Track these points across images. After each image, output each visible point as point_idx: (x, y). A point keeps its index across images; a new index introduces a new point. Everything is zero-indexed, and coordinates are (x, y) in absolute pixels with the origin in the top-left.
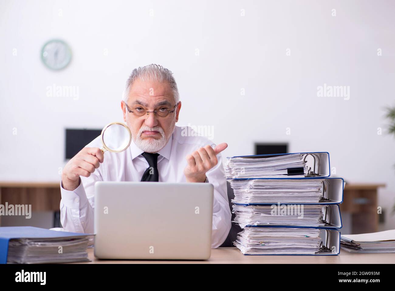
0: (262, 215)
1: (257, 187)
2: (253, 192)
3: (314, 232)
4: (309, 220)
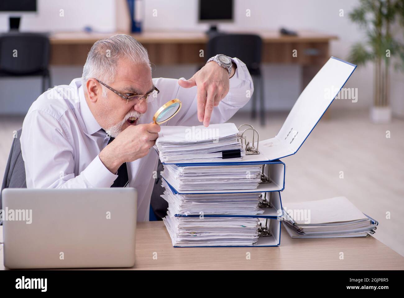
0: (193, 203)
1: (187, 175)
2: (183, 179)
3: (251, 221)
4: (245, 208)
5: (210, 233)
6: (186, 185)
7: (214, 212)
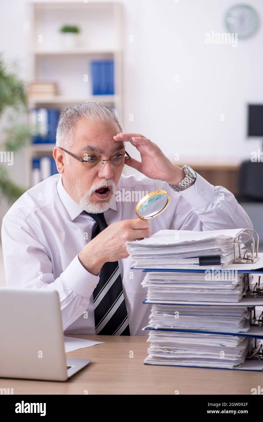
0: (165, 315)
3: (231, 339)
4: (226, 324)
5: (185, 350)
6: (155, 293)
7: (188, 327)
